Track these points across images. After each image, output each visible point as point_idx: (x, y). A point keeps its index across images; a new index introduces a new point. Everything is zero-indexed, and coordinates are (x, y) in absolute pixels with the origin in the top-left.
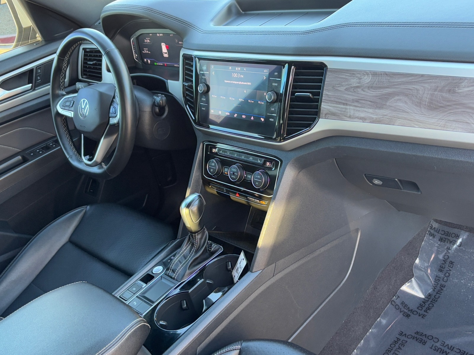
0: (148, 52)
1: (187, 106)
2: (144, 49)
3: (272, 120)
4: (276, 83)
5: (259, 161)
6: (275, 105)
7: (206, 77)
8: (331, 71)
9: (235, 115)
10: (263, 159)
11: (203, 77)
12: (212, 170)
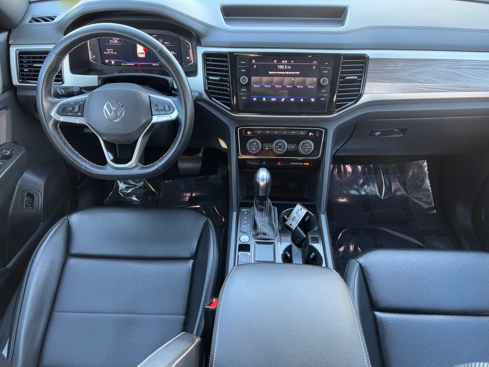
0: (112, 52)
1: (213, 98)
2: (108, 50)
3: (324, 99)
4: (326, 71)
5: (302, 133)
6: (326, 88)
7: (245, 71)
8: (373, 60)
9: (283, 100)
10: (307, 131)
11: (242, 70)
12: (254, 149)
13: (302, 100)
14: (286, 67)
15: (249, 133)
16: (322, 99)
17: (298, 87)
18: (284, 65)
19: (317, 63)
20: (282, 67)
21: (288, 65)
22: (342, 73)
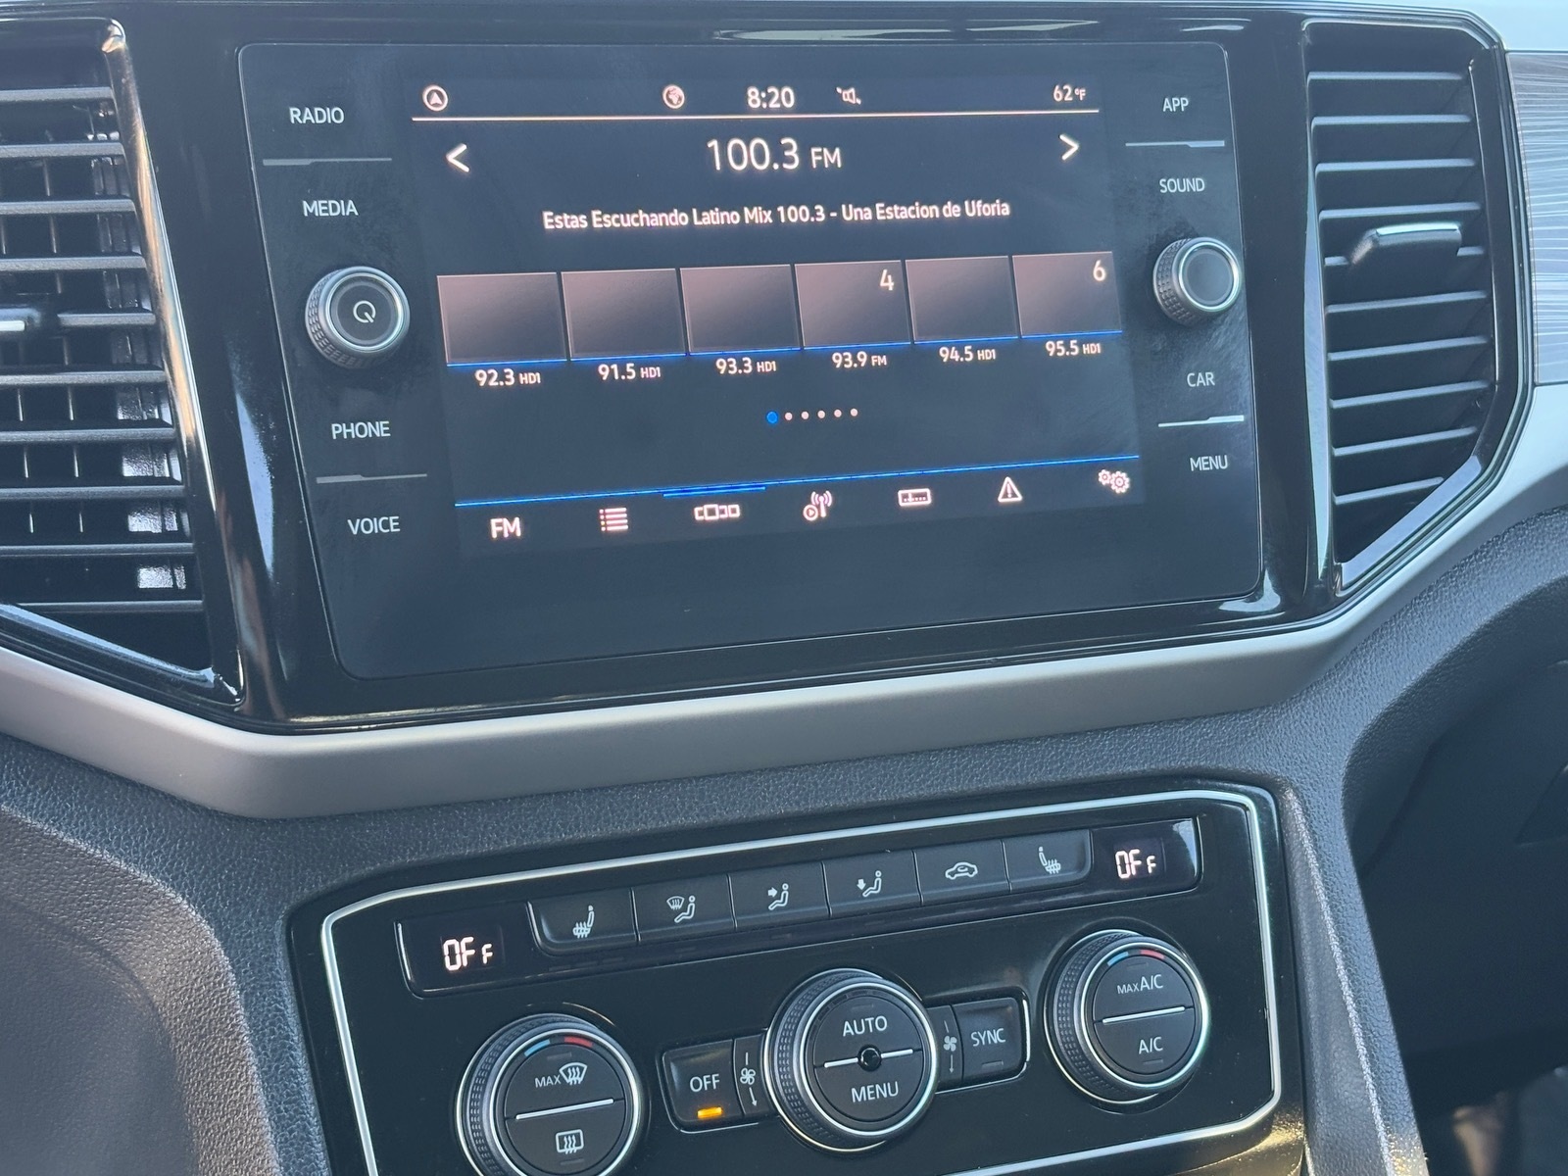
3: (1218, 463)
4: (1192, 176)
5: (1053, 868)
6: (1220, 342)
7: (352, 208)
8: (1535, 69)
9: (818, 507)
10: (1086, 835)
11: (316, 208)
12: (570, 1144)
13: (1010, 492)
14: (793, 153)
15: (459, 953)
16: (1200, 464)
17: (948, 354)
18: (773, 131)
19: (1085, 104)
20: (749, 154)
21: (809, 136)
22: (1335, 191)
